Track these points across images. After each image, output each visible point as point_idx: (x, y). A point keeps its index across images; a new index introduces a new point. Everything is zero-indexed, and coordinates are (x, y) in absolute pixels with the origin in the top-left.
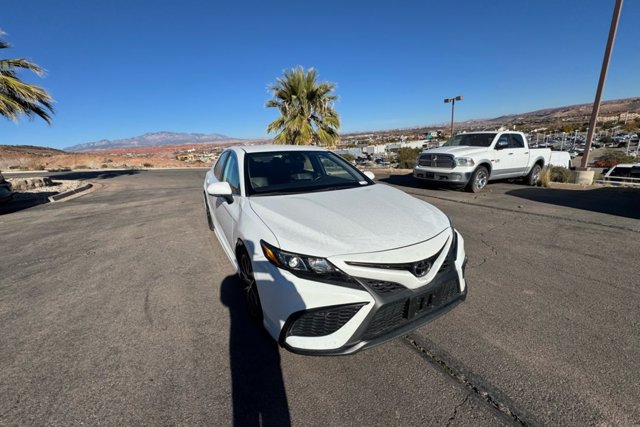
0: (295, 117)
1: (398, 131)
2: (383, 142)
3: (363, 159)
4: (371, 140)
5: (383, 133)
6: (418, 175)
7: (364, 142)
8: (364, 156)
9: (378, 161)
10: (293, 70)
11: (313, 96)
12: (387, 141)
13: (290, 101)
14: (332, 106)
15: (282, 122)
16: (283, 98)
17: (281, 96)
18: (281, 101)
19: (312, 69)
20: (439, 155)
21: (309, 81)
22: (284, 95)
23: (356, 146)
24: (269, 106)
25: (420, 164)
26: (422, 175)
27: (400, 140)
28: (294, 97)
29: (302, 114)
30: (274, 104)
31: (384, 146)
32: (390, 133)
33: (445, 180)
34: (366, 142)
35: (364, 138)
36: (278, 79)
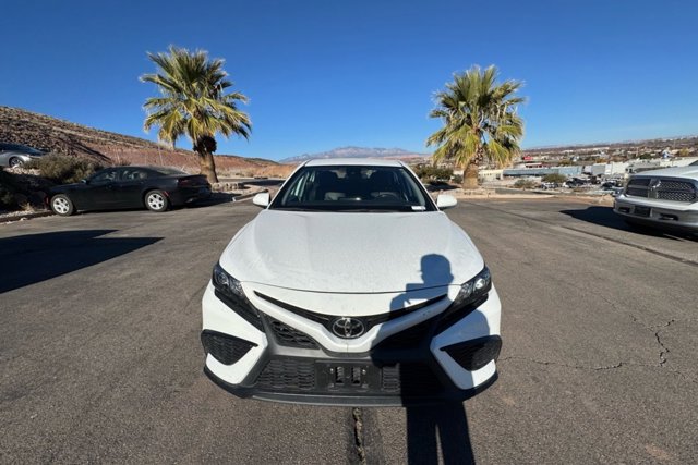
0: (459, 127)
1: (661, 142)
2: (625, 159)
3: (581, 182)
4: (603, 155)
5: (629, 146)
6: (621, 208)
7: (589, 157)
8: (587, 178)
9: (607, 186)
10: (467, 72)
11: (485, 101)
12: (634, 157)
13: (455, 108)
14: (515, 111)
15: (443, 134)
16: (448, 106)
17: (446, 104)
18: (446, 110)
19: (491, 67)
20: (665, 180)
21: (485, 81)
22: (451, 103)
23: (573, 164)
24: (433, 116)
25: (627, 192)
26: (628, 210)
27: (661, 155)
28: (462, 104)
29: (470, 124)
30: (438, 114)
31: (627, 165)
32: (642, 145)
33: (671, 221)
34: (594, 159)
35: (590, 153)
36: (447, 84)
